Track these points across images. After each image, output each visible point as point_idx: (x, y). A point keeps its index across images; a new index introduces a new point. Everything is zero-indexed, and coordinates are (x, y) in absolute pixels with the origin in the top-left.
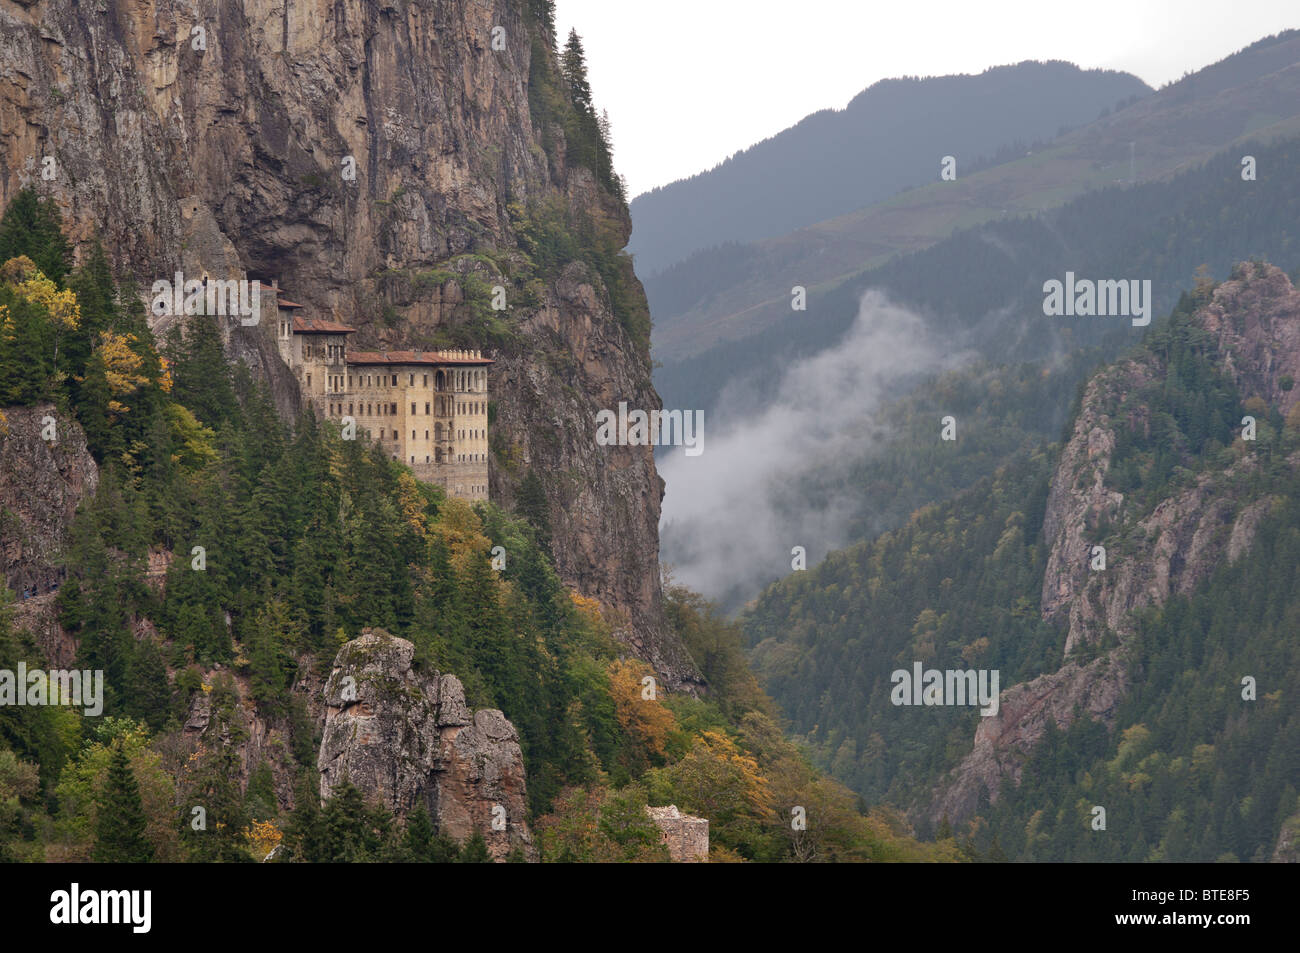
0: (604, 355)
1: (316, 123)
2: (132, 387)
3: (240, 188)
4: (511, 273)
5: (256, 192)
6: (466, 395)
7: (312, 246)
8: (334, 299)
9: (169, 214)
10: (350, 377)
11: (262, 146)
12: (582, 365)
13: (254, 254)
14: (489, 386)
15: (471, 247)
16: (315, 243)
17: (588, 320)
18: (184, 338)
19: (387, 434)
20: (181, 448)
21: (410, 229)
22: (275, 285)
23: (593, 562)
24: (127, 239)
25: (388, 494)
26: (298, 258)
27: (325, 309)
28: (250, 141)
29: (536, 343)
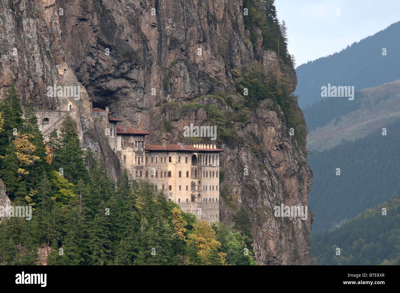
0: (282, 148)
1: (130, 26)
2: (31, 161)
3: (89, 59)
4: (233, 105)
5: (98, 61)
6: (208, 168)
7: (127, 90)
8: (139, 117)
9: (51, 73)
10: (147, 157)
11: (101, 38)
12: (270, 153)
13: (96, 94)
14: (220, 163)
15: (211, 91)
16: (129, 88)
17: (273, 129)
18: (59, 137)
19: (165, 187)
20: (56, 193)
21: (179, 81)
22: (107, 109)
23: (275, 255)
24: (28, 85)
25: (167, 218)
26: (120, 96)
27: (134, 122)
28: (95, 35)
29: (245, 141)
